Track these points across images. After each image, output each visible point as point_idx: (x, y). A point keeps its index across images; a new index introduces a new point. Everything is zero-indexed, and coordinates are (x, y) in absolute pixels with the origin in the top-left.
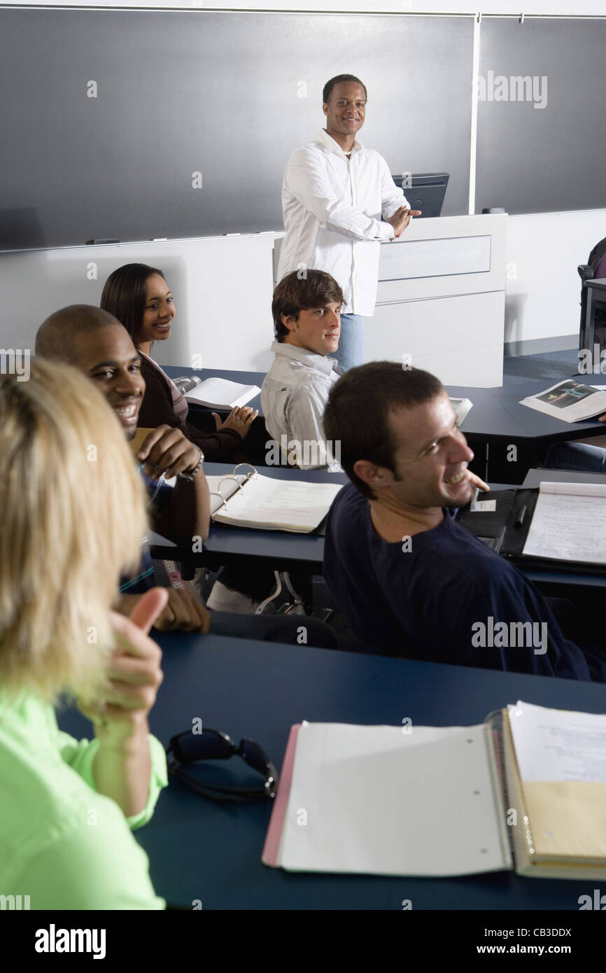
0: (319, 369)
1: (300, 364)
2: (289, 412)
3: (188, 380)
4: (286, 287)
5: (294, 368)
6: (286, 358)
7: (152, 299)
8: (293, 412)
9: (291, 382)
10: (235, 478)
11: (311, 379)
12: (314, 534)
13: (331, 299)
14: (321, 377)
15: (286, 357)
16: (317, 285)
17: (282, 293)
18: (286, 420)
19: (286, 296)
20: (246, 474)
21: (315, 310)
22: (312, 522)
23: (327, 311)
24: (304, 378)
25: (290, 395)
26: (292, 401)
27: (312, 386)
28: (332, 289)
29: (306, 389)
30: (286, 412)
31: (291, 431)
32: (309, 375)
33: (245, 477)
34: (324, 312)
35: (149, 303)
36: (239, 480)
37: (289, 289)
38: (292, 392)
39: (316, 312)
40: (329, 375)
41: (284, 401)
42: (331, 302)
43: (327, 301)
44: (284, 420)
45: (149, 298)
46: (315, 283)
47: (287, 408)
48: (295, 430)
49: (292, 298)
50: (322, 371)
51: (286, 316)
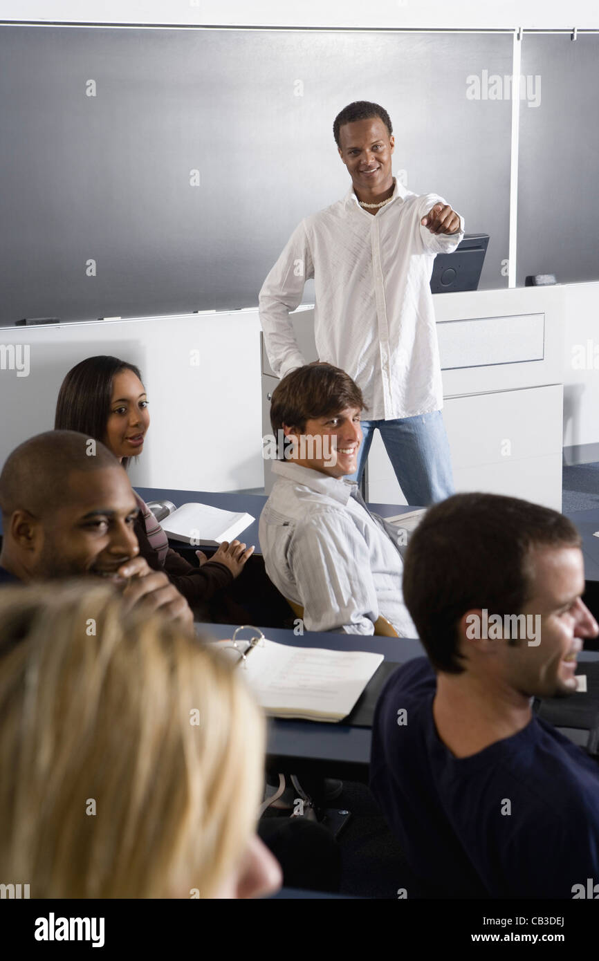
0: (332, 496)
1: (307, 490)
2: (292, 555)
3: (158, 506)
4: (287, 390)
5: (300, 495)
6: (291, 482)
7: (120, 400)
8: (296, 555)
9: (296, 514)
10: (235, 645)
11: (319, 510)
12: (346, 724)
13: (347, 404)
14: (333, 507)
15: (290, 480)
16: (328, 386)
17: (283, 398)
18: (288, 564)
19: (288, 400)
20: (249, 640)
21: (327, 420)
22: (342, 708)
23: (342, 421)
24: (312, 509)
25: (293, 532)
26: (295, 541)
27: (320, 519)
28: (348, 390)
29: (312, 524)
30: (288, 555)
31: (294, 579)
32: (318, 506)
33: (247, 643)
34: (338, 422)
35: (115, 406)
36: (240, 648)
37: (291, 393)
38: (296, 528)
39: (327, 423)
40: (345, 505)
41: (284, 541)
42: (346, 408)
43: (340, 407)
44: (285, 566)
45: (116, 398)
46: (325, 384)
47: (289, 550)
48: (300, 579)
49: (295, 404)
50: (337, 500)
51: (289, 426)
